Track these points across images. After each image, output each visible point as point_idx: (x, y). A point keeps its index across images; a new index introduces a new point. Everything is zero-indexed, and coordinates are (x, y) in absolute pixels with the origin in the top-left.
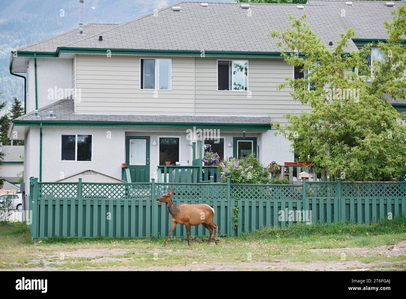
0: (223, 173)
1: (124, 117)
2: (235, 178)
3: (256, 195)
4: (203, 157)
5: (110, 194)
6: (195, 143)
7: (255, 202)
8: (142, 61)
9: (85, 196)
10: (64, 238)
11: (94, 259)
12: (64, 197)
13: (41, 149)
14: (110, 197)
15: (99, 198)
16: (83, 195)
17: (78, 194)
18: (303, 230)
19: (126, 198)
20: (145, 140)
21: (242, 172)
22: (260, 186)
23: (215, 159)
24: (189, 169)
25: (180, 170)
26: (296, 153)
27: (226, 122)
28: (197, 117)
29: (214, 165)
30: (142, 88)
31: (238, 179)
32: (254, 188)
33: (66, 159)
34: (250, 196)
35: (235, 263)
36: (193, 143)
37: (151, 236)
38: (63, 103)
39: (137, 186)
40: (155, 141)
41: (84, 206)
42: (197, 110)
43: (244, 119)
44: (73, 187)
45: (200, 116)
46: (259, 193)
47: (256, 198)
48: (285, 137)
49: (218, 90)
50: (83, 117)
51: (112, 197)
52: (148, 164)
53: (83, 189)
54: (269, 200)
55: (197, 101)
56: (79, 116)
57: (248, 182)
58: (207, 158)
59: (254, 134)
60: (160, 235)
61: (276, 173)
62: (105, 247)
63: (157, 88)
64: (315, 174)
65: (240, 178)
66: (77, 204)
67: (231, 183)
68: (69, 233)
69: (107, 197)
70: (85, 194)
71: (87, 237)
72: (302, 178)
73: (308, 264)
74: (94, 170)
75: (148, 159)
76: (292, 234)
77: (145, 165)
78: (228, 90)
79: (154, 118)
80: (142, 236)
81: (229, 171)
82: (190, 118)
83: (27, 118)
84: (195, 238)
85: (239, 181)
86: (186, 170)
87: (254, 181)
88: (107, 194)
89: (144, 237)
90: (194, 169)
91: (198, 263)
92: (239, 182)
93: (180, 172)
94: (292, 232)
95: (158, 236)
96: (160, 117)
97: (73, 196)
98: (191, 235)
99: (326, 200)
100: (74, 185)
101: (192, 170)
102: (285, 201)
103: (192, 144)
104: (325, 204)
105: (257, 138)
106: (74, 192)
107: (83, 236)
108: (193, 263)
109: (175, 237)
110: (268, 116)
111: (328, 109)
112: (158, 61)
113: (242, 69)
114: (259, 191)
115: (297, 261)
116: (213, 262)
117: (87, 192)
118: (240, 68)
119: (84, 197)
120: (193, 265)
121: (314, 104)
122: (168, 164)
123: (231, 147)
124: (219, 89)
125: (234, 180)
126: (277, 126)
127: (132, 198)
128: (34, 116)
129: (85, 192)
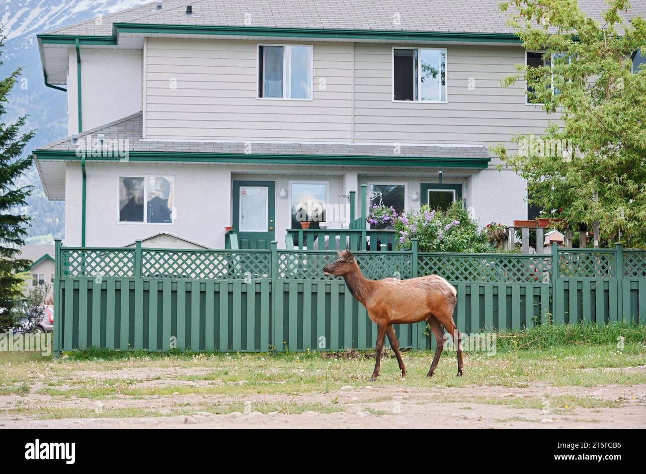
0: (406, 233)
1: (229, 145)
2: (427, 240)
3: (466, 274)
4: (368, 214)
5: (193, 271)
6: (355, 192)
7: (464, 286)
8: (261, 48)
9: (148, 273)
10: (109, 350)
11: (141, 382)
12: (109, 275)
13: (84, 202)
14: (193, 275)
15: (174, 279)
16: (143, 272)
17: (135, 269)
18: (555, 337)
19: (225, 278)
20: (267, 188)
21: (440, 232)
22: (473, 256)
23: (388, 218)
24: (344, 235)
25: (327, 237)
26: (536, 203)
27: (408, 155)
28: (357, 147)
29: (388, 229)
30: (261, 96)
31: (432, 243)
32: (462, 260)
33: (129, 220)
34: (455, 276)
35: (433, 389)
36: (350, 192)
37: (270, 348)
38: (124, 123)
39: (245, 256)
40: (283, 190)
41: (146, 292)
42: (358, 135)
43: (441, 151)
44: (125, 256)
45: (363, 146)
46: (471, 269)
47: (466, 278)
48: (517, 173)
49: (393, 101)
50: (157, 145)
51: (198, 275)
52: (272, 230)
53: (144, 261)
54: (491, 282)
55: (358, 119)
56: (150, 143)
57: (450, 250)
58: (375, 215)
59: (457, 178)
60: (286, 347)
61: (499, 241)
62: (177, 365)
63: (287, 96)
64: (569, 242)
65: (437, 241)
66: (132, 288)
67: (418, 251)
68: (117, 343)
69: (188, 276)
70: (148, 270)
71: (150, 350)
72: (551, 242)
73: (590, 389)
74: (171, 233)
75: (272, 221)
76: (535, 343)
77: (266, 231)
78: (412, 100)
79: (281, 148)
80: (253, 349)
81: (415, 229)
82: (345, 149)
83: (59, 146)
84: (352, 351)
85: (435, 247)
86: (338, 237)
87: (461, 247)
88: (189, 271)
89: (258, 350)
90: (352, 235)
91: (355, 389)
92: (433, 248)
93: (327, 241)
94: (533, 341)
95: (284, 348)
96: (293, 146)
97: (125, 273)
98: (345, 347)
99: (595, 282)
100: (127, 254)
101: (348, 237)
102: (519, 285)
103: (348, 194)
104: (593, 291)
105: (462, 184)
106: (128, 267)
107: (143, 348)
108: (343, 388)
109: (314, 351)
110: (482, 146)
111: (598, 116)
112: (288, 50)
113: (435, 74)
114: (471, 265)
115: (565, 385)
116: (387, 386)
117: (152, 266)
118: (432, 72)
119: (147, 275)
120: (343, 392)
121: (573, 107)
122: (305, 226)
123: (416, 200)
124: (395, 99)
125: (425, 244)
126: (502, 152)
127: (234, 278)
128: (72, 144)
129: (148, 266)
